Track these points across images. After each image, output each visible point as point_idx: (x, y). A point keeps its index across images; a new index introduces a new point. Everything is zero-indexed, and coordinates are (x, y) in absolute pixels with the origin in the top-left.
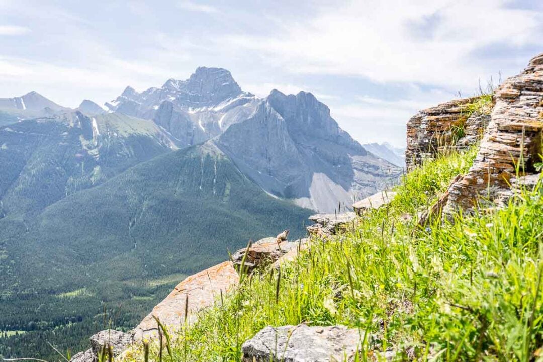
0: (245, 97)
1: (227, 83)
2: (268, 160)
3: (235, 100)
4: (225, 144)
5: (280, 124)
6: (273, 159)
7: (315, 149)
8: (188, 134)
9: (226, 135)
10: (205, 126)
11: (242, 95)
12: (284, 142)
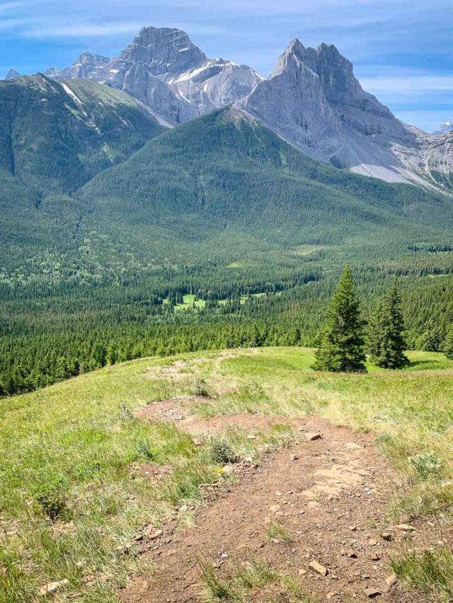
0: (216, 65)
1: (186, 49)
2: (304, 127)
3: (200, 70)
4: (255, 109)
5: (314, 82)
6: (310, 126)
7: (343, 116)
8: (173, 108)
9: (255, 96)
10: (191, 97)
11: (209, 63)
12: (321, 104)
